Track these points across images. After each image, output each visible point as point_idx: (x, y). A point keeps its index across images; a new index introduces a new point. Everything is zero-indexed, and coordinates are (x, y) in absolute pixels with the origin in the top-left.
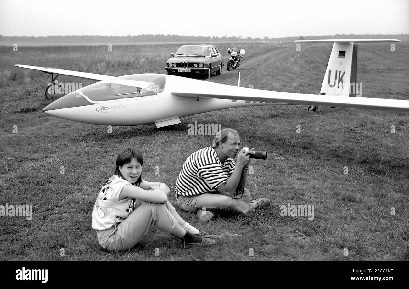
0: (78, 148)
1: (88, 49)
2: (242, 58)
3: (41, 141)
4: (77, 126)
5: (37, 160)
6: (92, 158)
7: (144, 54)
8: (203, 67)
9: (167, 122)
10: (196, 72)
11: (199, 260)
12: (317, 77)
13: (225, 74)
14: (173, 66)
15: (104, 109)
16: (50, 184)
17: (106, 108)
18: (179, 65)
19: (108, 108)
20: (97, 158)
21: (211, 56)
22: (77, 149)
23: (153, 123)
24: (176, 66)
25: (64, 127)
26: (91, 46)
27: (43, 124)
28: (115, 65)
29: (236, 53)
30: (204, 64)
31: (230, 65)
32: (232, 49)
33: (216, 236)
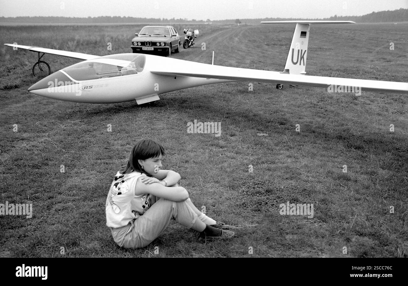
0: (66, 126)
1: (56, 28)
2: (195, 37)
3: (28, 119)
4: (60, 103)
5: (28, 139)
6: (82, 137)
7: (109, 34)
8: (165, 45)
9: (146, 99)
10: (159, 50)
11: (225, 257)
12: (263, 55)
13: (183, 52)
14: (137, 45)
15: (87, 88)
16: (46, 167)
17: (88, 87)
18: (143, 44)
19: (91, 87)
20: (87, 137)
21: (171, 36)
22: (65, 128)
23: (133, 100)
24: (140, 44)
25: (48, 104)
26: (58, 26)
27: (27, 101)
28: (84, 44)
29: (191, 33)
30: (165, 43)
31: (186, 44)
32: (187, 29)
33: (234, 227)
